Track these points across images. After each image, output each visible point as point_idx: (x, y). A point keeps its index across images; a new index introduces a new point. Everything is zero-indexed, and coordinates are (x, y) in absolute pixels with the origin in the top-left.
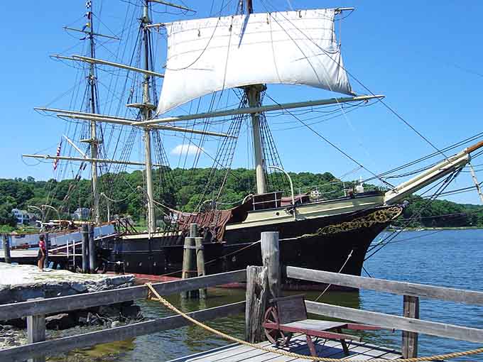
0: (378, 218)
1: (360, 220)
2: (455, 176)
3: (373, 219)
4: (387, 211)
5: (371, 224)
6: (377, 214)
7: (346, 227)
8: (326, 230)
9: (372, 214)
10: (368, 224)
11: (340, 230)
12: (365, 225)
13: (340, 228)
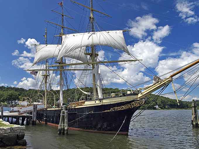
0: (135, 104)
1: (128, 105)
2: (166, 87)
3: (133, 105)
4: (139, 102)
5: (132, 107)
6: (135, 103)
7: (122, 108)
8: (114, 109)
9: (133, 103)
10: (131, 107)
11: (120, 109)
12: (130, 107)
13: (120, 108)
